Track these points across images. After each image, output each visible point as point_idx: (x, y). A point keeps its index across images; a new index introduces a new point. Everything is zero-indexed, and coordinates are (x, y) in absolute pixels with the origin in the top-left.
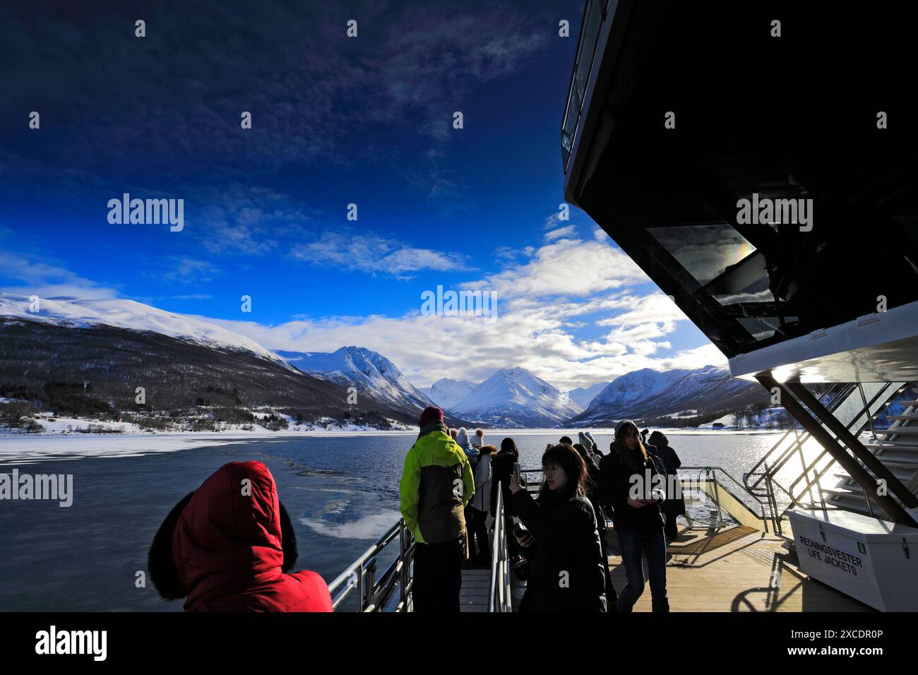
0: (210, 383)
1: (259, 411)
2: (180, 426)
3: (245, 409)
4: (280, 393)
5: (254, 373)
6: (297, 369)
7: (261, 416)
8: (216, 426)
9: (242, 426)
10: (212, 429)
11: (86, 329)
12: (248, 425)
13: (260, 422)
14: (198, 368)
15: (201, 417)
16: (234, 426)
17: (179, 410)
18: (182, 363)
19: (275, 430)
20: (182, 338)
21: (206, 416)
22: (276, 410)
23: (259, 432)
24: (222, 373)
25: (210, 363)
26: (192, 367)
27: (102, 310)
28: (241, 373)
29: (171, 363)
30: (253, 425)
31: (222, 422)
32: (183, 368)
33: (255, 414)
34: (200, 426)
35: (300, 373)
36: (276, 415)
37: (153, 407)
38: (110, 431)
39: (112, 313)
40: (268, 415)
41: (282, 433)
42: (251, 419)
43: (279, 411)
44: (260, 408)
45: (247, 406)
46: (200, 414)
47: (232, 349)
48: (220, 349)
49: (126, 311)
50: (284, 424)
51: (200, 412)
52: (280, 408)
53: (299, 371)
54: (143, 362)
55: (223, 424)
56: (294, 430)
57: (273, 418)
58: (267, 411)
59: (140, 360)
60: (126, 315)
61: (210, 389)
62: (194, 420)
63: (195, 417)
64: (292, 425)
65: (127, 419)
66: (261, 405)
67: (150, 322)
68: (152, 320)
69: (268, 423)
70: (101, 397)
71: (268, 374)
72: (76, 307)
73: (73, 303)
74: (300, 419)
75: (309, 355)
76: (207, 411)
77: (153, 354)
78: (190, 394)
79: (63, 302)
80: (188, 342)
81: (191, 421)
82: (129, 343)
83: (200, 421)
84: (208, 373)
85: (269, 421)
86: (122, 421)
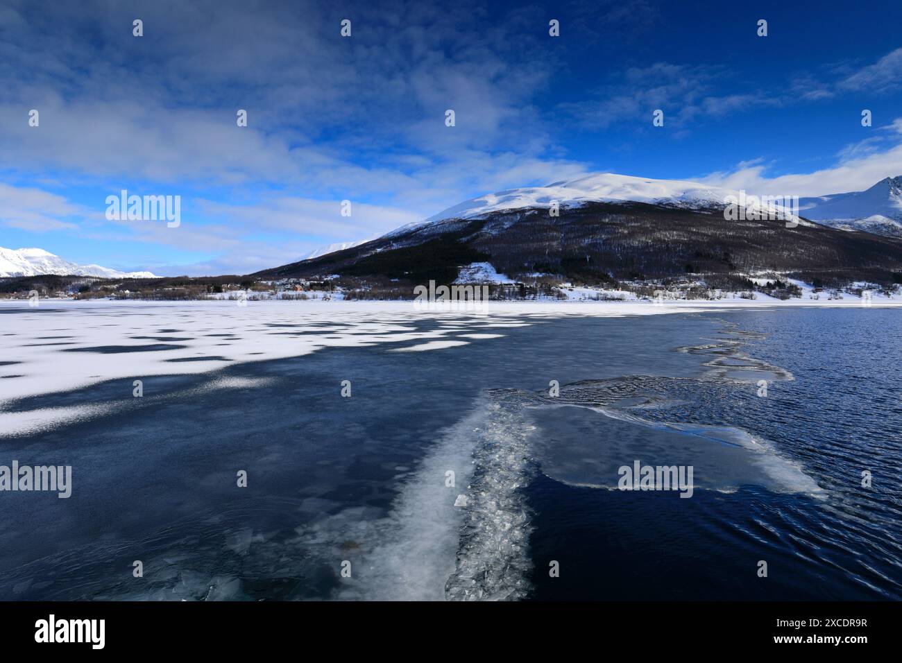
0: (697, 248)
1: (759, 277)
2: (673, 294)
3: (741, 274)
4: (785, 253)
5: (747, 232)
6: (807, 221)
7: (763, 282)
8: (710, 294)
9: (739, 294)
10: (707, 297)
11: (578, 209)
12: (747, 293)
13: (762, 289)
14: (681, 233)
15: (692, 285)
16: (730, 294)
17: (670, 278)
18: (665, 230)
19: (783, 298)
20: (660, 203)
21: (698, 284)
22: (781, 275)
23: (762, 301)
24: (707, 236)
25: (693, 226)
26: (675, 233)
27: (588, 189)
28: (731, 234)
29: (654, 231)
30: (754, 293)
31: (716, 290)
32: (666, 235)
33: (754, 280)
34: (693, 293)
35: (814, 225)
36: (782, 280)
37: (645, 276)
38: (613, 299)
39: (595, 190)
40: (772, 281)
41: (792, 302)
42: (750, 286)
43: (787, 276)
44: (759, 273)
45: (743, 272)
46: (691, 282)
47: (716, 207)
48: (703, 209)
49: (605, 185)
50: (795, 291)
51: (691, 279)
52: (788, 272)
53: (812, 223)
54: (629, 233)
55: (717, 292)
56: (809, 299)
57: (778, 284)
58: (769, 276)
59: (626, 232)
60: (606, 190)
61: (698, 255)
62: (686, 288)
63: (687, 284)
64: (807, 291)
65: (625, 288)
66: (761, 269)
67: (629, 192)
68: (629, 189)
69: (773, 291)
70: (601, 269)
71: (766, 232)
72: (567, 190)
73: (565, 187)
74: (818, 284)
75: (826, 199)
76: (698, 279)
77: (636, 224)
78: (677, 262)
79: (558, 188)
80: (667, 207)
81: (683, 289)
82: (614, 216)
83: (692, 289)
84: (693, 238)
85: (774, 288)
86: (622, 290)
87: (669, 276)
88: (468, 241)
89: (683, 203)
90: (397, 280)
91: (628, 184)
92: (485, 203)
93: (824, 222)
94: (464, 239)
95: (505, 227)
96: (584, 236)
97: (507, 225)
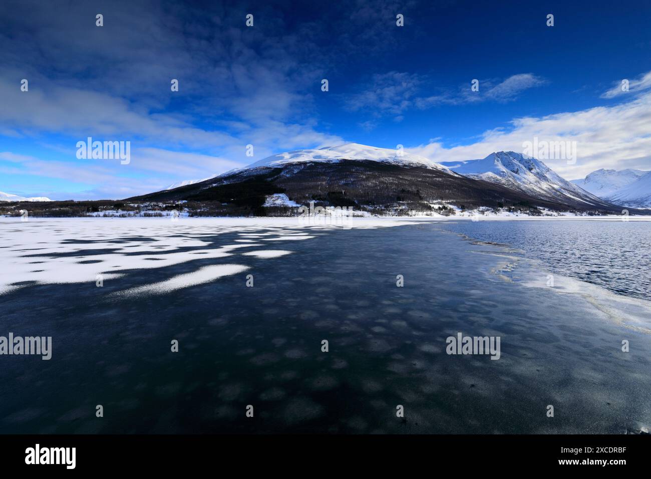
0: (403, 187)
1: (435, 204)
2: (391, 213)
3: (425, 202)
4: (447, 191)
5: (428, 179)
6: (457, 174)
7: (436, 207)
8: (410, 213)
9: (425, 213)
10: (408, 215)
11: (338, 163)
12: (429, 212)
13: (436, 210)
14: (394, 179)
15: (401, 208)
16: (420, 213)
17: (389, 204)
18: (386, 177)
19: (447, 215)
20: (383, 161)
21: (404, 207)
22: (445, 203)
23: (436, 216)
24: (408, 180)
25: (401, 175)
26: (391, 178)
27: (343, 152)
28: (420, 179)
29: (380, 177)
30: (432, 212)
31: (413, 211)
32: (386, 180)
33: (432, 206)
34: (401, 213)
35: (460, 176)
36: (446, 206)
37: (375, 203)
38: (358, 216)
39: (346, 153)
40: (441, 206)
41: (451, 217)
42: (430, 208)
43: (448, 203)
44: (435, 201)
45: (427, 201)
46: (400, 206)
47: (412, 165)
48: (405, 165)
49: (353, 150)
50: (451, 212)
51: (400, 205)
52: (449, 201)
53: (459, 175)
54: (366, 178)
55: (414, 212)
56: (459, 215)
57: (444, 208)
58: (440, 203)
59: (364, 177)
60: (353, 152)
61: (403, 191)
62: (397, 210)
63: (398, 208)
64: (458, 212)
65: (365, 210)
66: (435, 199)
67: (365, 155)
68: (366, 153)
69: (442, 211)
70: (351, 198)
71: (437, 179)
72: (330, 152)
73: (330, 150)
74: (463, 208)
75: (465, 163)
76: (403, 204)
77: (370, 173)
78: (393, 195)
79: (326, 150)
80: (386, 164)
81: (396, 210)
82: (358, 168)
83: (401, 210)
84: (400, 181)
85: (442, 210)
86: (363, 211)
87: (388, 202)
88: (272, 181)
89: (395, 162)
90: (226, 204)
91: (365, 150)
92: (282, 158)
93: (464, 175)
94: (269, 179)
95: (295, 172)
96: (341, 179)
97: (296, 171)
